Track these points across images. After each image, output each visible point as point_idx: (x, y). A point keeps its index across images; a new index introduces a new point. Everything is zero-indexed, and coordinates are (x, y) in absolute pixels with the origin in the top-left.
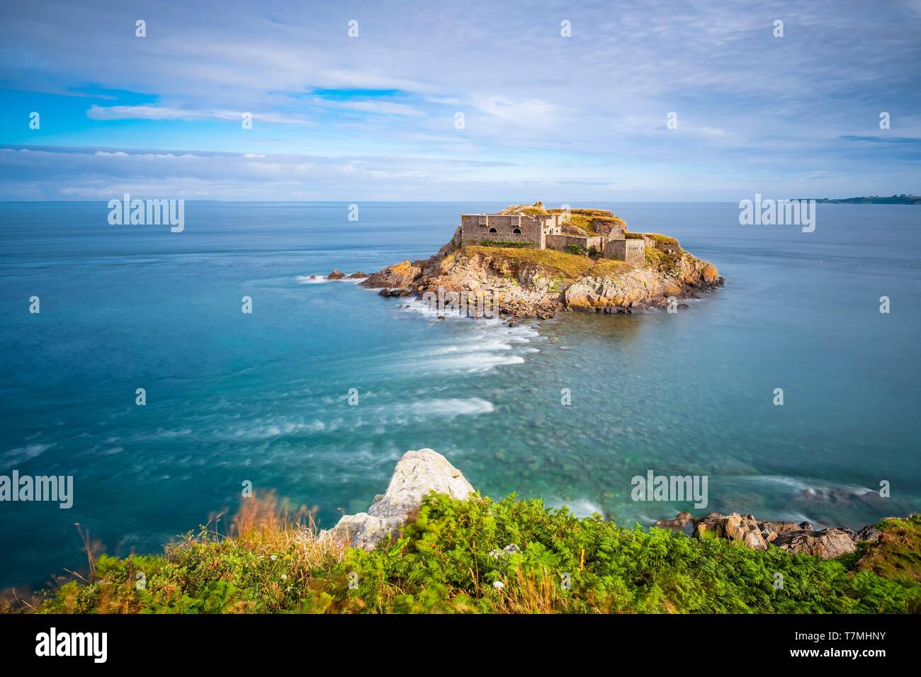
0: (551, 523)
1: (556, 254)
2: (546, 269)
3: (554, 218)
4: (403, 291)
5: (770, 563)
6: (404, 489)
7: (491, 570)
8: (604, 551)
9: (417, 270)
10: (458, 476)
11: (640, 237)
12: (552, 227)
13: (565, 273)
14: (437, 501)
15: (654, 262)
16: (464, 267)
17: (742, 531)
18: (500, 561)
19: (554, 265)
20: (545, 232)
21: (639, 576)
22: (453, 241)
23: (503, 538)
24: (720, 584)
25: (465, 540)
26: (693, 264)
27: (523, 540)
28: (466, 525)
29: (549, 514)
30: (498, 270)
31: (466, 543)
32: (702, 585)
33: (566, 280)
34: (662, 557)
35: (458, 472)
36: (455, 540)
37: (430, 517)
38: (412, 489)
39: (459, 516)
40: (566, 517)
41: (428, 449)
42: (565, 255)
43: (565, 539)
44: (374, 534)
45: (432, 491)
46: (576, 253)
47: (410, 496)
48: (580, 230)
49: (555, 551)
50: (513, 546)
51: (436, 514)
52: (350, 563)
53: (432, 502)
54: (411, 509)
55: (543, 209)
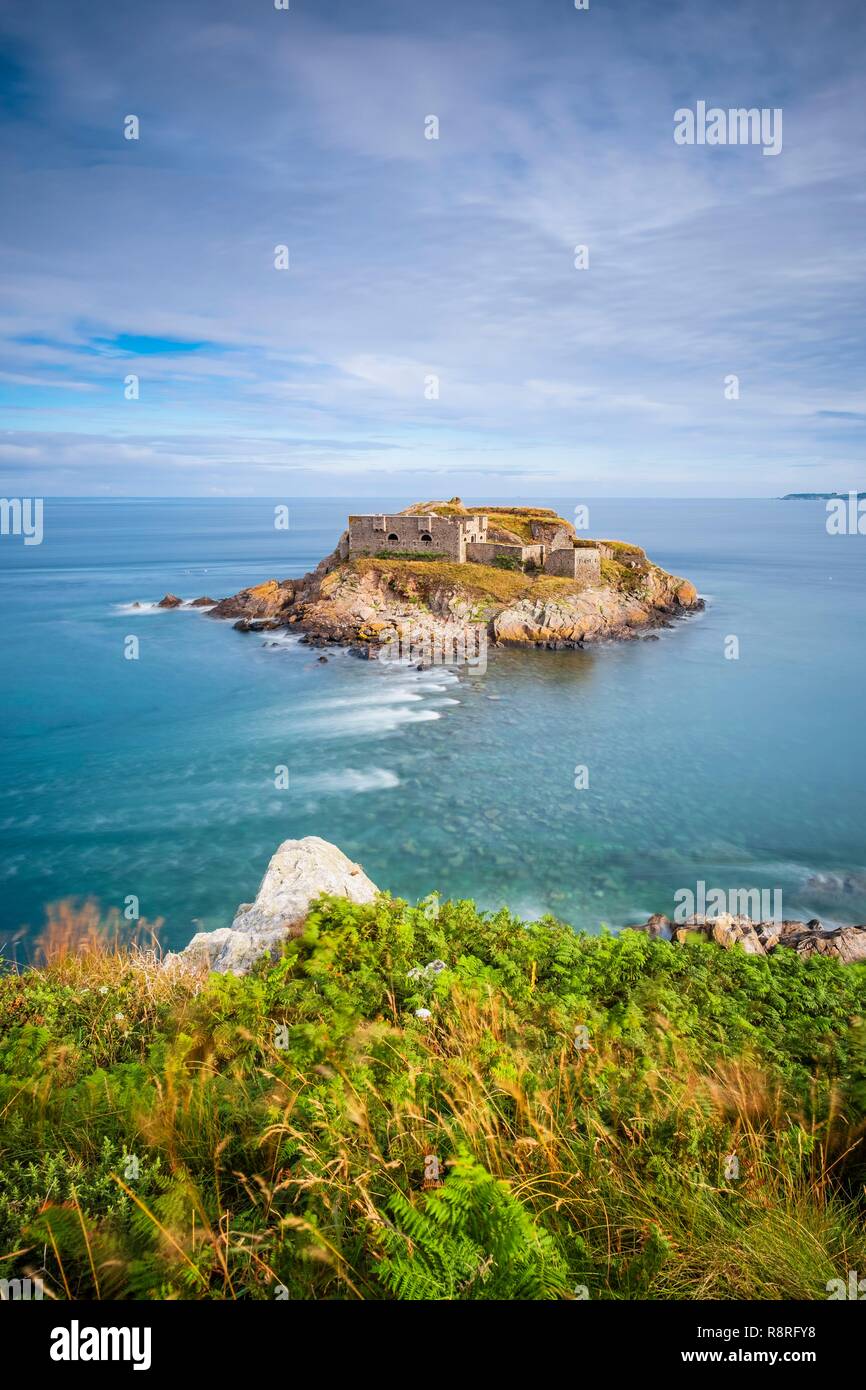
0: (489, 930)
1: (481, 570)
2: (467, 591)
3: (476, 519)
4: (267, 623)
5: (778, 970)
6: (282, 892)
7: (411, 995)
8: (562, 964)
9: (286, 594)
10: (357, 873)
11: (593, 545)
12: (474, 531)
13: (492, 594)
14: (330, 906)
15: (613, 579)
16: (354, 589)
17: (733, 935)
18: (423, 982)
19: (478, 584)
20: (465, 540)
21: (610, 995)
22: (337, 553)
23: (424, 951)
24: (715, 999)
25: (373, 956)
26: (664, 581)
27: (451, 955)
28: (373, 937)
29: (484, 921)
30: (401, 593)
31: (374, 960)
32: (692, 1002)
33: (494, 604)
34: (638, 968)
35: (356, 867)
36: (358, 957)
37: (322, 928)
38: (295, 892)
39: (362, 925)
40: (509, 922)
41: (315, 838)
42: (492, 571)
43: (508, 950)
44: (243, 956)
45: (322, 894)
46: (508, 568)
47: (291, 902)
48: (512, 536)
49: (496, 966)
50: (438, 964)
51: (330, 923)
52: (214, 992)
53: (324, 909)
54: (294, 920)
55: (462, 507)
